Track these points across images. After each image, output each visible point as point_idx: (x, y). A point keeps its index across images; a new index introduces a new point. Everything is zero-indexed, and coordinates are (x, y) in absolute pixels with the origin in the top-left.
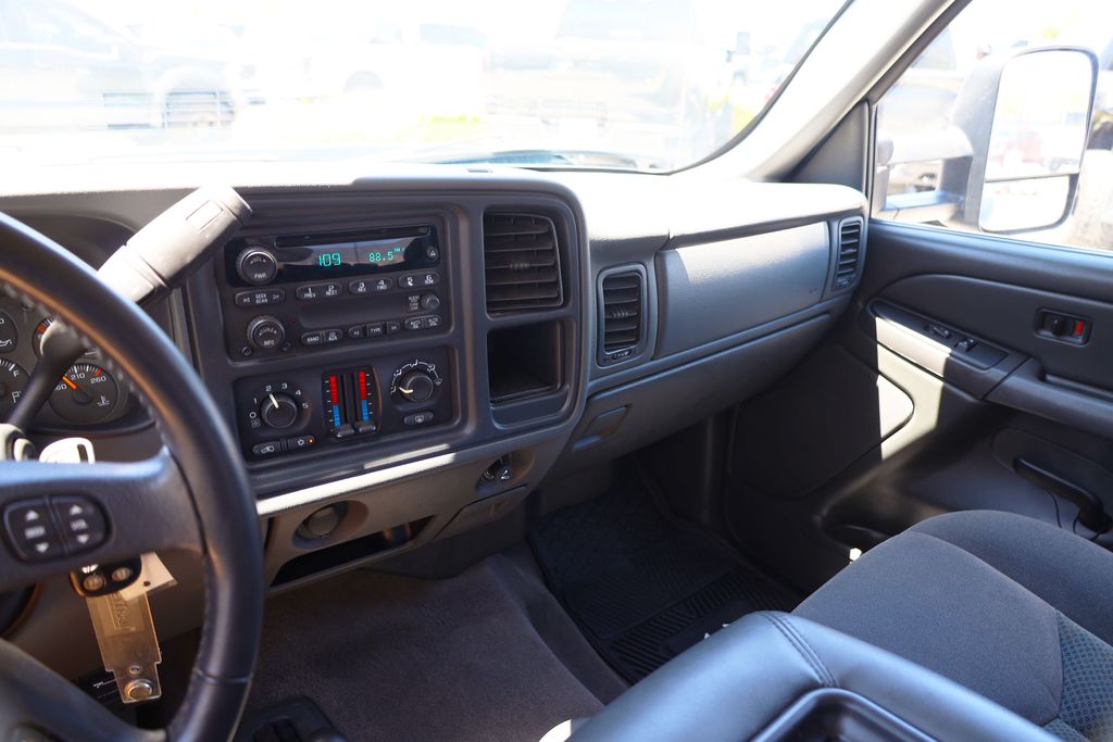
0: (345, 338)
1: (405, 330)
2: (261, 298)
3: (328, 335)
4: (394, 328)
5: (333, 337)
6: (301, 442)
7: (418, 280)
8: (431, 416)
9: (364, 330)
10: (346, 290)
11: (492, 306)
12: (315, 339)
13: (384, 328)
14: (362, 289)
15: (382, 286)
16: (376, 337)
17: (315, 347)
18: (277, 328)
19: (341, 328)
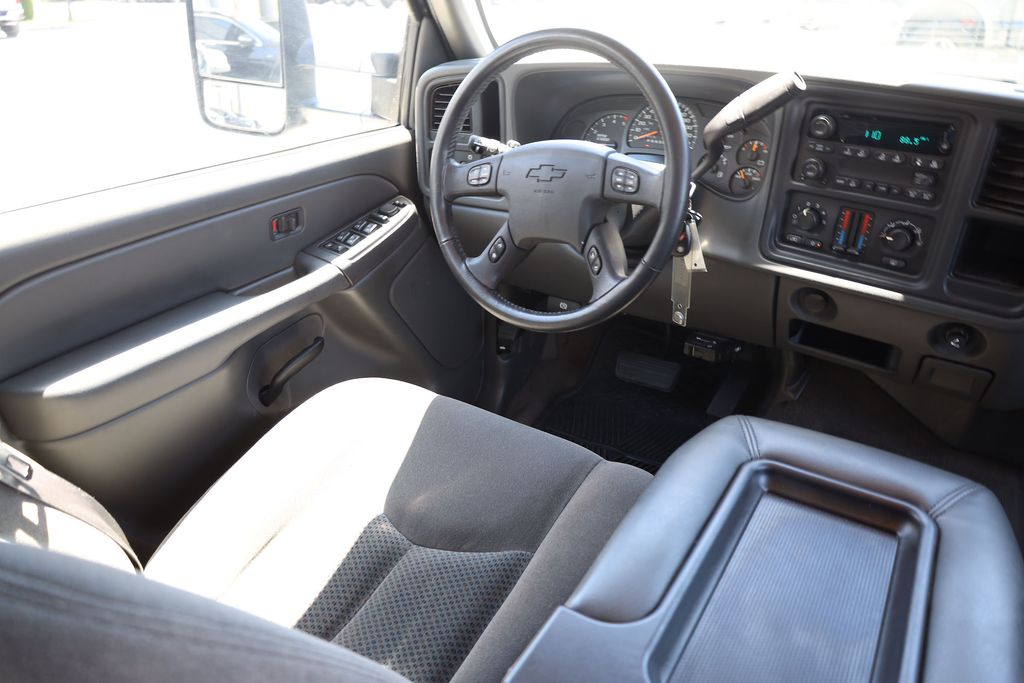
0: (860, 187)
1: (903, 195)
2: (820, 147)
3: (849, 181)
4: (895, 191)
5: (853, 184)
6: (813, 243)
7: (927, 163)
8: (902, 264)
9: (875, 187)
10: (870, 156)
11: (983, 200)
12: (841, 182)
13: (889, 189)
14: (882, 157)
15: (897, 159)
16: (881, 194)
17: (840, 187)
18: (818, 167)
19: (860, 180)
